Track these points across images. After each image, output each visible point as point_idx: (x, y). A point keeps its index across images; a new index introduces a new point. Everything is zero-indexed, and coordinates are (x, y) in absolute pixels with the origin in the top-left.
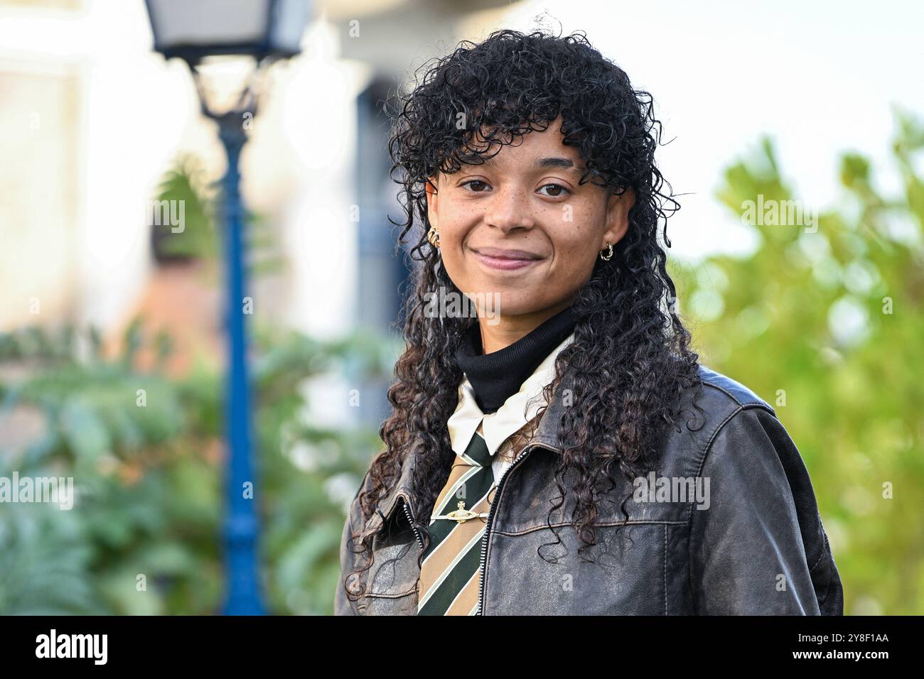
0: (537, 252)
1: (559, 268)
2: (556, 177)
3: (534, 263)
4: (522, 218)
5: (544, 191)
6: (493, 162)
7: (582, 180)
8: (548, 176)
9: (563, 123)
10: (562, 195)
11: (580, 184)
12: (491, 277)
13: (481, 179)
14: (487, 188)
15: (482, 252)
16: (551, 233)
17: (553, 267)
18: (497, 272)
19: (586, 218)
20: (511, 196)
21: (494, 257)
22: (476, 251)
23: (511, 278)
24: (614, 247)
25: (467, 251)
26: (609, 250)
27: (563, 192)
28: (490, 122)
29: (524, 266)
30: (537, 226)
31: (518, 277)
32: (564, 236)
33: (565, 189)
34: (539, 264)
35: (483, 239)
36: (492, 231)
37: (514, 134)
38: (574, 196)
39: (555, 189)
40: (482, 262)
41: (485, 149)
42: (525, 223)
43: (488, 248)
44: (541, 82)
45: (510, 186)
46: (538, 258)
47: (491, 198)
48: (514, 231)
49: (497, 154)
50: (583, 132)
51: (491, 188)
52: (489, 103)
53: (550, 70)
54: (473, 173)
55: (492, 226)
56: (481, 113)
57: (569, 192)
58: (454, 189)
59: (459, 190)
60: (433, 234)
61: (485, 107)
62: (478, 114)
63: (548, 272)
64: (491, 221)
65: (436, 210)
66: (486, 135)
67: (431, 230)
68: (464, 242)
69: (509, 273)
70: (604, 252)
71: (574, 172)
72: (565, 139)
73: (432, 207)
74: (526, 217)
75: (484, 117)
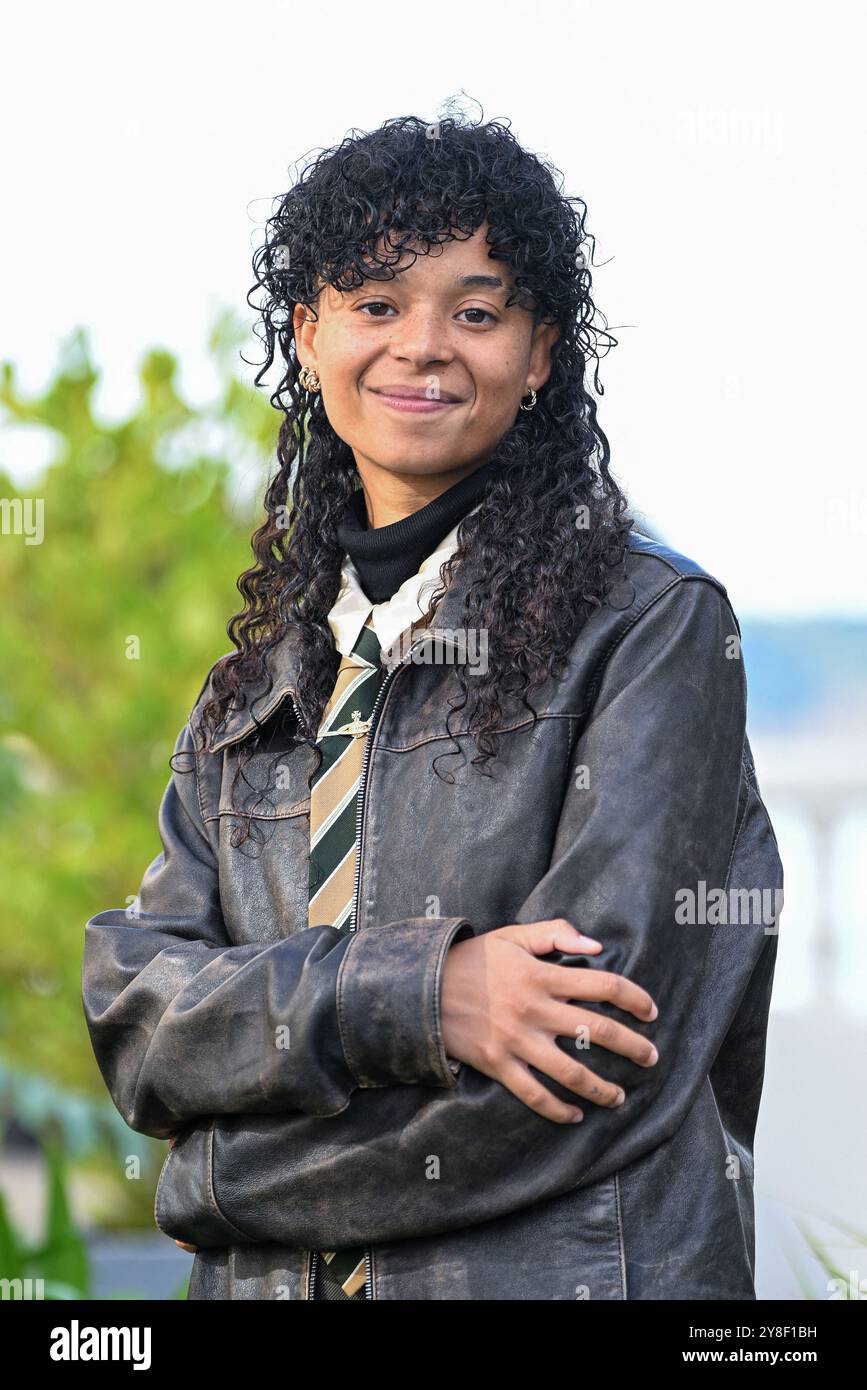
0: (455, 391)
1: (481, 413)
2: (480, 300)
3: (450, 406)
4: (440, 348)
5: (463, 316)
6: (403, 277)
7: (508, 301)
8: (469, 298)
9: (490, 229)
10: (485, 323)
11: (507, 305)
12: (397, 422)
13: (386, 301)
14: (390, 312)
15: (385, 392)
16: (474, 370)
17: (474, 412)
18: (408, 417)
19: (515, 351)
20: (427, 321)
21: (403, 397)
22: (377, 392)
23: (425, 423)
24: (537, 392)
25: (363, 391)
26: (531, 397)
27: (486, 318)
28: (399, 226)
29: (439, 408)
30: (459, 359)
31: (432, 423)
32: (491, 374)
33: (491, 315)
34: (456, 408)
35: (384, 374)
36: (400, 365)
37: (430, 242)
38: (500, 325)
39: (477, 315)
40: (388, 404)
41: (395, 260)
42: (445, 355)
43: (395, 386)
44: (464, 179)
45: (423, 309)
46: (455, 400)
47: (398, 325)
48: (431, 365)
49: (408, 268)
50: (515, 242)
51: (397, 312)
52: (401, 202)
53: (475, 163)
54: (374, 292)
55: (400, 359)
56: (390, 215)
57: (495, 320)
58: (349, 313)
59: (354, 314)
60: (306, 374)
61: (394, 208)
62: (384, 216)
63: (467, 418)
64: (399, 353)
65: (309, 344)
66: (395, 243)
67: (303, 370)
68: (361, 380)
69: (423, 417)
70: (527, 400)
71: (503, 294)
72: (491, 251)
73: (302, 341)
74: (445, 348)
75: (396, 219)
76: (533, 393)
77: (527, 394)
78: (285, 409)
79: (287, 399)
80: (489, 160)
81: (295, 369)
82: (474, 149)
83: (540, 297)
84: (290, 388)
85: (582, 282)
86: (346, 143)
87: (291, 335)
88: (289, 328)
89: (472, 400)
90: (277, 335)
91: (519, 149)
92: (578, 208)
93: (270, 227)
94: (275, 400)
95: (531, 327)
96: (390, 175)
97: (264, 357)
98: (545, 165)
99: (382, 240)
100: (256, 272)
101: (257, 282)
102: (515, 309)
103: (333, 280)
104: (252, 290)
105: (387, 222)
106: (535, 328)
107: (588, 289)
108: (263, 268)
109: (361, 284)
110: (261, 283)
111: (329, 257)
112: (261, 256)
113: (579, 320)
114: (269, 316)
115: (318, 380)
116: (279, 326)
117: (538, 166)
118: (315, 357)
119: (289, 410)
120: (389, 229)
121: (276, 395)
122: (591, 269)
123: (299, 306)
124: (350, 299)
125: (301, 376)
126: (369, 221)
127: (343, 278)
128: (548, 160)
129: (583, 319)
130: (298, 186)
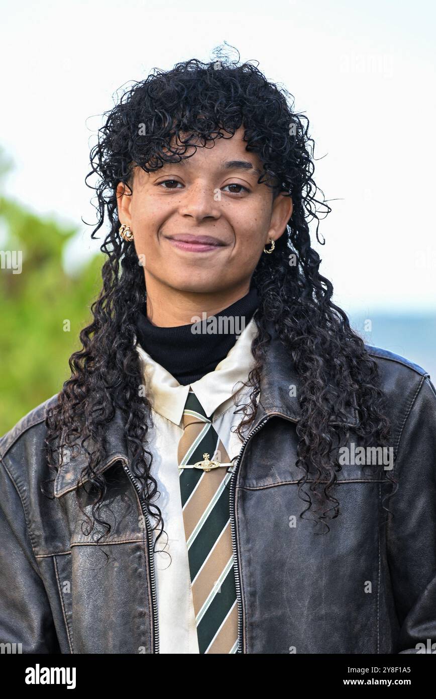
0: (222, 239)
1: (239, 253)
2: (237, 178)
3: (218, 248)
4: (212, 208)
5: (227, 189)
6: (188, 162)
7: (260, 179)
8: (231, 176)
9: (245, 132)
10: (241, 193)
11: (259, 182)
12: (182, 258)
13: (176, 179)
14: (179, 186)
15: (176, 238)
16: (235, 225)
17: (234, 252)
18: (189, 255)
19: (261, 212)
20: (203, 191)
21: (187, 242)
22: (170, 238)
23: (201, 259)
25: (161, 239)
27: (242, 190)
28: (186, 129)
29: (211, 250)
30: (224, 217)
31: (206, 259)
32: (245, 226)
33: (245, 188)
34: (223, 250)
35: (176, 227)
36: (186, 220)
37: (206, 139)
38: (252, 195)
39: (236, 188)
40: (177, 246)
41: (183, 151)
42: (215, 213)
43: (182, 234)
44: (228, 99)
45: (201, 182)
46: (222, 245)
47: (184, 194)
48: (206, 219)
49: (192, 155)
50: (263, 140)
51: (183, 186)
52: (187, 113)
53: (236, 88)
54: (170, 172)
55: (186, 216)
56: (180, 121)
57: (248, 191)
58: (152, 186)
59: (156, 187)
60: (124, 229)
61: (183, 116)
62: (176, 122)
63: (229, 257)
64: (185, 211)
65: (127, 210)
66: (183, 140)
67: (122, 226)
68: (160, 231)
69: (200, 255)
70: (268, 246)
71: (254, 173)
72: (247, 146)
73: (122, 208)
74: (215, 209)
75: (184, 124)
76: (273, 242)
77: (268, 242)
78: (108, 253)
79: (110, 247)
80: (244, 87)
81: (116, 226)
82: (234, 77)
83: (281, 178)
84: (113, 241)
85: (307, 169)
86: (150, 78)
87: (115, 206)
88: (113, 201)
89: (233, 245)
90: (106, 206)
91: (264, 79)
92: (304, 122)
93: (101, 134)
94: (103, 249)
95: (271, 195)
96: (179, 95)
97: (96, 220)
98: (282, 92)
99: (175, 137)
100: (92, 160)
101: (92, 170)
102: (262, 185)
103: (143, 165)
104: (88, 176)
105: (178, 126)
106: (275, 197)
107: (311, 175)
108: (96, 160)
109: (162, 167)
110: (95, 170)
111: (140, 151)
112: (95, 152)
113: (304, 194)
114: (101, 193)
115: (132, 234)
116: (107, 200)
117: (276, 92)
118: (130, 218)
119: (111, 254)
120: (179, 130)
121: (104, 245)
122: (312, 160)
123: (121, 184)
124: (153, 177)
125: (121, 231)
126: (166, 125)
127: (150, 162)
128: (283, 87)
129: (308, 195)
130: (119, 106)
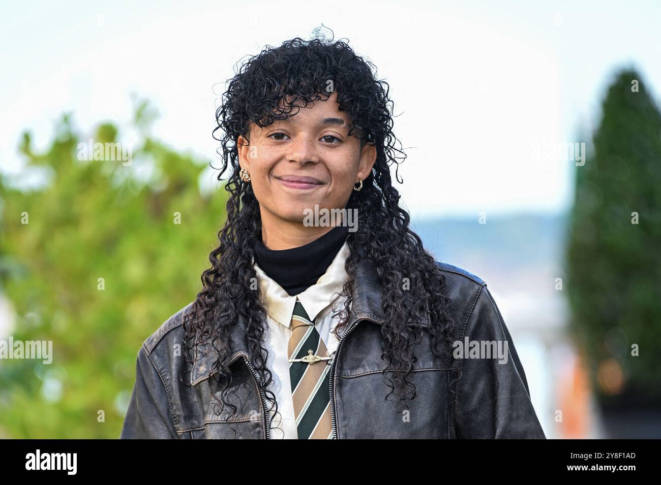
0: (321, 179)
1: (334, 190)
2: (332, 131)
3: (318, 186)
4: (312, 156)
5: (323, 140)
6: (293, 119)
7: (350, 132)
8: (326, 130)
9: (338, 95)
10: (335, 143)
11: (349, 135)
12: (288, 193)
13: (283, 132)
14: (285, 137)
15: (284, 179)
16: (330, 168)
17: (330, 189)
18: (294, 191)
19: (351, 158)
20: (305, 142)
21: (293, 182)
22: (279, 178)
23: (303, 195)
24: (363, 182)
25: (272, 178)
26: (360, 184)
27: (335, 141)
28: (291, 93)
29: (312, 187)
30: (322, 162)
31: (307, 194)
32: (339, 169)
33: (338, 139)
34: (321, 187)
35: (284, 169)
36: (292, 165)
37: (307, 101)
38: (343, 144)
39: (330, 139)
40: (284, 185)
41: (289, 111)
42: (314, 159)
43: (288, 175)
44: (325, 69)
45: (303, 135)
46: (321, 183)
47: (290, 144)
48: (307, 164)
49: (294, 115)
50: (352, 101)
51: (289, 138)
52: (292, 81)
53: (331, 61)
54: (279, 127)
55: (291, 161)
56: (286, 87)
57: (340, 141)
58: (265, 138)
59: (267, 139)
60: (243, 172)
61: (288, 83)
62: (283, 88)
63: (326, 193)
64: (291, 158)
65: (245, 157)
66: (289, 102)
67: (242, 170)
68: (271, 172)
69: (303, 191)
70: (358, 185)
71: (345, 128)
72: (340, 106)
73: (242, 155)
74: (315, 156)
75: (289, 89)
76: (361, 182)
77: (357, 181)
78: (231, 191)
79: (233, 186)
80: (337, 60)
81: (238, 169)
82: (330, 52)
83: (367, 131)
84: (235, 182)
85: (388, 124)
86: (263, 53)
87: (237, 154)
88: (235, 150)
89: (329, 183)
90: (229, 154)
91: (353, 54)
92: (385, 87)
93: (224, 97)
94: (227, 188)
95: (360, 146)
96: (286, 66)
97: (221, 166)
98: (367, 63)
99: (282, 99)
100: (217, 118)
101: (218, 126)
102: (352, 137)
103: (257, 122)
104: (215, 130)
105: (284, 91)
106: (362, 147)
107: (391, 128)
108: (221, 118)
109: (272, 123)
110: (220, 126)
111: (255, 110)
112: (220, 112)
113: (386, 144)
114: (225, 144)
115: (249, 176)
116: (230, 149)
117: (363, 64)
118: (248, 164)
119: (234, 192)
120: (286, 94)
121: (228, 185)
122: (392, 117)
123: (240, 137)
124: (266, 131)
125: (241, 173)
126: (276, 90)
127: (263, 120)
128: (369, 60)
129: (389, 145)
130: (238, 75)
